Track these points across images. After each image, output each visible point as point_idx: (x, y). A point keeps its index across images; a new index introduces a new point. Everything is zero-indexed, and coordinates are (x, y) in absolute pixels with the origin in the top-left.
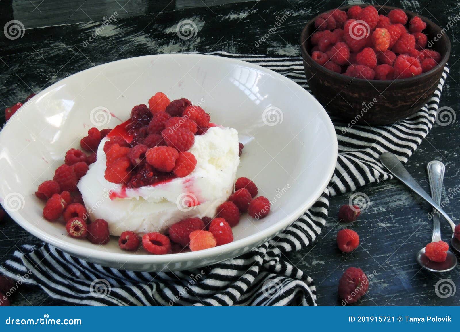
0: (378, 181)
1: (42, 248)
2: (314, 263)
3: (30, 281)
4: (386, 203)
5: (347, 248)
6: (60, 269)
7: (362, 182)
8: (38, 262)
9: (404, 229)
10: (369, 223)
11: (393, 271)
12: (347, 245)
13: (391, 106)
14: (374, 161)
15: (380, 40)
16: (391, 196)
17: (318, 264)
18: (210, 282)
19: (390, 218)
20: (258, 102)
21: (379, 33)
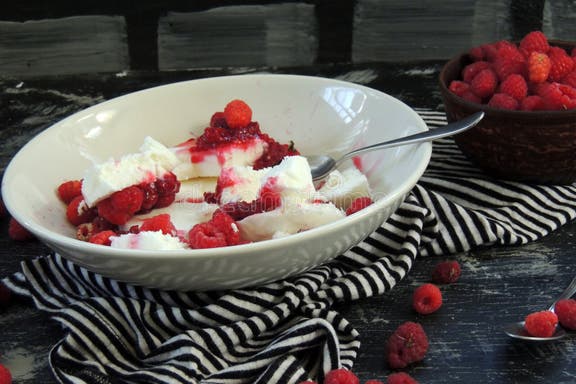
0: (503, 241)
1: (49, 256)
2: (375, 320)
3: (25, 292)
4: (507, 270)
5: (422, 307)
6: (64, 284)
7: (478, 240)
8: (40, 271)
9: (515, 299)
10: (471, 288)
11: (475, 342)
12: (425, 303)
13: (537, 150)
14: (508, 221)
15: (534, 67)
16: (516, 263)
17: (380, 322)
18: (214, 308)
19: (503, 286)
20: (348, 120)
21: (535, 58)
